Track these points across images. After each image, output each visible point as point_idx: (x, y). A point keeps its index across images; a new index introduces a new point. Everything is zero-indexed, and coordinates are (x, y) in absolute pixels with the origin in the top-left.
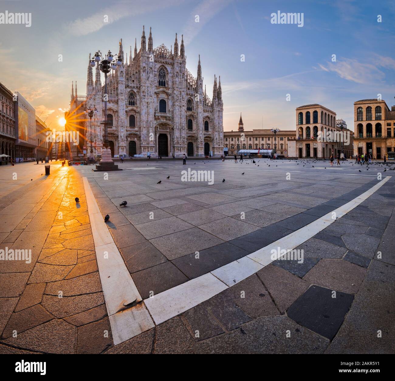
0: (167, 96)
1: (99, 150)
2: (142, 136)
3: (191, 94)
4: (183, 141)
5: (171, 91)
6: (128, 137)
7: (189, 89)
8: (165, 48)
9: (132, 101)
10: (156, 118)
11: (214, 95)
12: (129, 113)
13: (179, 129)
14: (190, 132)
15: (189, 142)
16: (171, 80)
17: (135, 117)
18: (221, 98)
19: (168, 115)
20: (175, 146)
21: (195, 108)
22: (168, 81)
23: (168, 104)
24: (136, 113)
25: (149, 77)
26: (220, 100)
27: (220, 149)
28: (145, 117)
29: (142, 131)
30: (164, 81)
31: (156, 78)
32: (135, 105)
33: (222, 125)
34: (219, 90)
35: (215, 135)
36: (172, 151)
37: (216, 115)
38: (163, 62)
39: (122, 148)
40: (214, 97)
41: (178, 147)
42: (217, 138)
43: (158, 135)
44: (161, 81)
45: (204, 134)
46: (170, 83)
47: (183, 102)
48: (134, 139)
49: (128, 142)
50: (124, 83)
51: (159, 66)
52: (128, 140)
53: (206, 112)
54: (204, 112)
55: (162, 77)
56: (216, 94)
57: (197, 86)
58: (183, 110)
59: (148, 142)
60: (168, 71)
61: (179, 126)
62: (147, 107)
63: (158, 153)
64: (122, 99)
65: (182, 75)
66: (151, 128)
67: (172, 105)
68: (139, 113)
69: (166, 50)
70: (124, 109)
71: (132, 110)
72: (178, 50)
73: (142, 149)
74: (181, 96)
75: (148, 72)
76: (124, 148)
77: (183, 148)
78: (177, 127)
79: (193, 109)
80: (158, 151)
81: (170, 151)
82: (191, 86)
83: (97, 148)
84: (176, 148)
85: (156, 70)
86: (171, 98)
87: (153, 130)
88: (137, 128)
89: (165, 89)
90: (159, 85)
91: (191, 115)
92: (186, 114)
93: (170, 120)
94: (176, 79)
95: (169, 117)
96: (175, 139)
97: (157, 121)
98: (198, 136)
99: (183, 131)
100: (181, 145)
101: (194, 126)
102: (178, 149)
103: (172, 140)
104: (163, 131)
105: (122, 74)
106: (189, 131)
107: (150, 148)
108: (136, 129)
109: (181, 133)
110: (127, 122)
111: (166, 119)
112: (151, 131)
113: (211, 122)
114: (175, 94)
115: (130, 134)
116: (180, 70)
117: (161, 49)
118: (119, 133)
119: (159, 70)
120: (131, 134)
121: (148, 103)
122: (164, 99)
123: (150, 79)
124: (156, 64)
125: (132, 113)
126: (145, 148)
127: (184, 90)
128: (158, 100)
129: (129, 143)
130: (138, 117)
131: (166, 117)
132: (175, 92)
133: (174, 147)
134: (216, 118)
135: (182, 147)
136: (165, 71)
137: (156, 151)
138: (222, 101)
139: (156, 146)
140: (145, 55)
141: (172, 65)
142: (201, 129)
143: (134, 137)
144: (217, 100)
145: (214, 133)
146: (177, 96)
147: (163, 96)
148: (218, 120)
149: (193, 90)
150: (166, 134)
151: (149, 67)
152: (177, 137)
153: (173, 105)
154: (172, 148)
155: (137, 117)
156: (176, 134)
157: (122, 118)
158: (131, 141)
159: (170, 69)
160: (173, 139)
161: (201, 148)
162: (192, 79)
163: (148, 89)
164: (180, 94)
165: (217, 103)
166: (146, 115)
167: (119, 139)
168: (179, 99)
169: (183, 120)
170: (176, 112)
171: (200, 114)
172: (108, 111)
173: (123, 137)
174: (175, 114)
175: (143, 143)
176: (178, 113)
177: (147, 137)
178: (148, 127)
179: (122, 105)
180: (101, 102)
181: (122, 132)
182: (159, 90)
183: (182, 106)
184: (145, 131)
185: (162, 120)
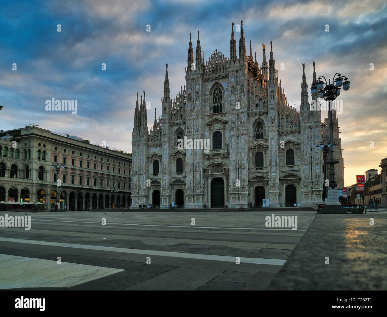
1: (142, 200)
2: (187, 183)
3: (258, 113)
4: (243, 186)
6: (174, 185)
10: (205, 158)
12: (176, 156)
14: (258, 171)
15: (258, 187)
17: (183, 161)
19: (222, 152)
20: (230, 193)
23: (224, 137)
24: (183, 155)
25: (195, 106)
29: (187, 177)
30: (221, 105)
31: (208, 104)
38: (216, 78)
39: (165, 198)
41: (235, 194)
43: (210, 180)
45: (280, 172)
47: (242, 129)
48: (181, 187)
50: (167, 121)
51: (212, 85)
52: (175, 188)
54: (282, 136)
59: (194, 190)
61: (236, 165)
63: (210, 203)
64: (165, 141)
65: (240, 88)
66: (198, 173)
68: (186, 154)
69: (221, 58)
70: (167, 153)
71: (179, 152)
73: (187, 199)
74: (239, 121)
75: (193, 100)
76: (167, 198)
77: (243, 196)
78: (233, 167)
79: (265, 135)
80: (210, 201)
81: (227, 201)
83: (140, 198)
84: (232, 196)
86: (228, 126)
89: (219, 117)
91: (259, 146)
95: (224, 155)
98: (268, 176)
99: (243, 171)
101: (266, 162)
102: (235, 198)
104: (217, 175)
105: (165, 110)
106: (257, 169)
107: (196, 197)
108: (183, 174)
109: (239, 174)
110: (173, 168)
111: (220, 158)
112: (198, 176)
113: (299, 149)
115: (175, 182)
116: (237, 82)
118: (162, 181)
120: (177, 181)
124: (207, 83)
125: (179, 156)
126: (190, 197)
127: (243, 110)
129: (176, 192)
131: (219, 155)
134: (305, 142)
135: (241, 194)
137: (208, 201)
139: (208, 194)
141: (228, 76)
142: (274, 164)
143: (181, 184)
146: (233, 122)
147: (218, 127)
149: (265, 104)
150: (222, 178)
151: (195, 92)
152: (233, 181)
156: (233, 177)
157: (165, 163)
158: (178, 189)
161: (274, 194)
163: (194, 123)
164: (238, 118)
166: (192, 157)
167: (162, 188)
168: (236, 126)
169: (243, 156)
170: (231, 146)
171: (272, 141)
172: (154, 157)
173: (165, 186)
174: (230, 149)
175: (188, 192)
176: (234, 147)
177: (193, 184)
178: (194, 172)
179: (165, 149)
180: (145, 148)
181: (165, 180)
182: (211, 119)
183: (241, 135)
184: (190, 176)
185: (216, 160)
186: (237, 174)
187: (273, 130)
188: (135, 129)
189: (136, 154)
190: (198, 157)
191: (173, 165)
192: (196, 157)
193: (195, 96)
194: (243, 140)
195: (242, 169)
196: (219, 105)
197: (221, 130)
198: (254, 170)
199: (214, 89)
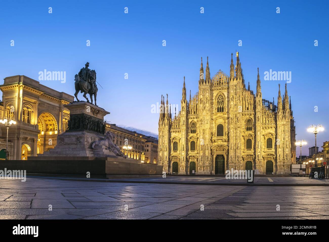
0: (223, 120)
1: (165, 168)
2: (199, 158)
3: (249, 114)
4: (238, 161)
6: (189, 159)
8: (222, 73)
9: (193, 130)
10: (213, 141)
12: (190, 139)
13: (233, 149)
14: (248, 151)
15: (247, 161)
16: (229, 104)
17: (196, 143)
19: (224, 138)
20: (230, 165)
22: (225, 106)
24: (196, 139)
25: (206, 107)
27: (285, 166)
29: (199, 153)
32: (196, 132)
39: (183, 167)
41: (233, 166)
43: (215, 157)
44: (219, 107)
46: (227, 107)
47: (238, 124)
48: (194, 160)
50: (185, 116)
51: (217, 93)
52: (189, 161)
53: (269, 128)
55: (220, 103)
58: (238, 132)
59: (204, 162)
60: (225, 96)
61: (234, 147)
62: (204, 133)
63: (214, 171)
64: (183, 129)
68: (198, 138)
70: (184, 137)
71: (193, 137)
73: (199, 168)
74: (236, 119)
75: (204, 103)
77: (238, 167)
79: (253, 128)
80: (214, 170)
81: (226, 170)
86: (227, 121)
87: (209, 152)
89: (222, 115)
90: (218, 111)
91: (249, 136)
92: (244, 134)
93: (226, 142)
94: (231, 103)
95: (225, 140)
96: (230, 158)
97: (214, 144)
98: (256, 154)
100: (235, 164)
102: (233, 168)
103: (228, 160)
104: (220, 153)
105: (183, 109)
106: (247, 150)
107: (205, 167)
108: (196, 152)
110: (189, 147)
111: (223, 142)
112: (207, 153)
113: (275, 138)
115: (190, 156)
116: (235, 93)
118: (181, 156)
119: (217, 97)
120: (192, 156)
121: (204, 130)
122: (221, 124)
123: (207, 109)
124: (214, 92)
125: (193, 139)
126: (201, 167)
127: (239, 112)
128: (215, 126)
129: (190, 164)
130: (198, 142)
131: (222, 140)
132: (230, 115)
134: (281, 134)
136: (223, 97)
139: (213, 166)
140: (202, 87)
142: (260, 147)
143: (194, 158)
144: (280, 113)
145: (277, 150)
146: (232, 119)
147: (220, 121)
148: (283, 135)
150: (223, 155)
151: (206, 98)
156: (231, 155)
158: (191, 162)
159: (227, 94)
161: (259, 167)
163: (204, 118)
165: (281, 116)
167: (181, 161)
168: (234, 122)
170: (231, 135)
171: (258, 132)
172: (174, 139)
173: (183, 159)
174: (230, 137)
175: (200, 163)
176: (233, 135)
177: (203, 158)
180: (168, 133)
181: (183, 155)
182: (216, 116)
183: (238, 128)
184: (201, 153)
185: (219, 143)
186: (235, 153)
187: (259, 126)
188: (161, 120)
190: (207, 140)
193: (206, 100)
195: (238, 150)
196: (222, 106)
197: (223, 124)
198: (246, 150)
199: (218, 96)
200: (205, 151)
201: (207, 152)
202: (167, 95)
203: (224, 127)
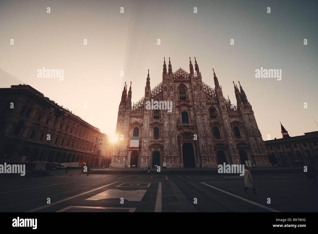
0: (188, 108)
1: (122, 159)
2: (165, 146)
3: (212, 103)
4: (211, 150)
5: (192, 104)
6: (152, 147)
7: (209, 99)
8: (182, 70)
9: (156, 116)
10: (179, 128)
11: (237, 99)
12: (153, 125)
13: (203, 137)
14: (218, 140)
15: (218, 151)
16: (191, 94)
17: (159, 129)
18: (247, 101)
19: (190, 124)
20: (201, 155)
21: (219, 115)
22: (188, 96)
23: (190, 115)
24: (160, 125)
25: (170, 94)
26: (247, 103)
27: (262, 157)
28: (167, 128)
29: (165, 141)
30: (185, 96)
31: (177, 94)
32: (160, 118)
33: (257, 128)
34: (242, 94)
35: (250, 140)
36: (199, 161)
37: (246, 118)
38: (182, 81)
39: (144, 158)
40: (237, 101)
41: (206, 157)
42: (254, 145)
43: (181, 145)
44: (182, 96)
45: (235, 141)
46: (190, 97)
47: (204, 111)
48: (158, 149)
49: (152, 152)
51: (179, 85)
52: (152, 150)
53: (233, 117)
54: (231, 118)
55: (182, 93)
56: (240, 98)
57: (217, 95)
58: (205, 118)
59: (171, 152)
60: (187, 87)
61: (203, 134)
62: (169, 119)
63: (183, 164)
64: (146, 114)
65: (199, 87)
66: (174, 138)
67: (193, 115)
68: (162, 125)
69: (184, 72)
70: (147, 122)
71: (156, 123)
72: (193, 69)
73: (165, 160)
74: (201, 106)
75: (168, 91)
76: (146, 158)
77: (212, 158)
78: (201, 135)
79: (217, 117)
80: (183, 161)
81: (197, 162)
82: (211, 96)
83: (120, 158)
84: (203, 158)
85: (176, 88)
86: (192, 109)
87: (176, 140)
88: (161, 139)
89: (185, 102)
90: (181, 99)
91: (215, 123)
92: (211, 122)
93: (193, 129)
94: (194, 92)
95: (192, 127)
96: (200, 147)
97: (180, 131)
98: (228, 143)
99: (209, 139)
100: (208, 154)
101: (222, 133)
102: (206, 159)
103: (197, 149)
104: (187, 140)
105: (147, 94)
106: (217, 138)
107: (173, 158)
109: (206, 141)
110: (151, 134)
111: (190, 129)
112: (174, 141)
113: (241, 127)
114: (195, 105)
115: (153, 145)
116: (197, 84)
117: (179, 72)
118: (142, 144)
120: (155, 144)
121: (170, 115)
122: (186, 111)
124: (176, 83)
125: (157, 126)
126: (167, 158)
127: (203, 100)
128: (180, 112)
129: (153, 154)
130: (162, 128)
131: (188, 126)
132: (195, 103)
133: (200, 157)
134: (247, 122)
135: (210, 157)
136: (185, 88)
137: (181, 161)
138: (249, 103)
139: (181, 156)
140: (166, 78)
141: (190, 81)
142: (230, 135)
143: (158, 147)
144: (242, 104)
145: (248, 138)
146: (197, 106)
147: (184, 108)
148: (250, 123)
149: (214, 99)
150: (191, 143)
151: (170, 87)
152: (202, 146)
153: (195, 115)
154: (199, 158)
155: (160, 129)
156: (202, 143)
157: (146, 129)
158: (154, 151)
159: (189, 86)
160: (199, 148)
161: (235, 157)
162: (211, 90)
164: (200, 104)
165: (243, 106)
166: (168, 126)
167: (142, 150)
168: (199, 109)
169: (207, 128)
170: (198, 121)
171: (226, 120)
172: (135, 125)
173: (145, 148)
174: (197, 123)
175: (166, 153)
176: (200, 122)
177: (170, 147)
178: (170, 137)
179: (146, 119)
180: (129, 117)
181: (145, 143)
182: (180, 104)
183: (204, 115)
184: (167, 141)
185: (185, 130)
186: (205, 141)
187: (225, 113)
188: (122, 103)
189: (120, 121)
190: (173, 126)
191: (151, 132)
192: (172, 126)
193: (170, 88)
194: (206, 118)
195: (208, 138)
196: (184, 96)
197: (187, 111)
198: (214, 139)
199: (180, 87)
200: (171, 138)
201: (174, 139)
202: (131, 82)
203: (189, 115)
